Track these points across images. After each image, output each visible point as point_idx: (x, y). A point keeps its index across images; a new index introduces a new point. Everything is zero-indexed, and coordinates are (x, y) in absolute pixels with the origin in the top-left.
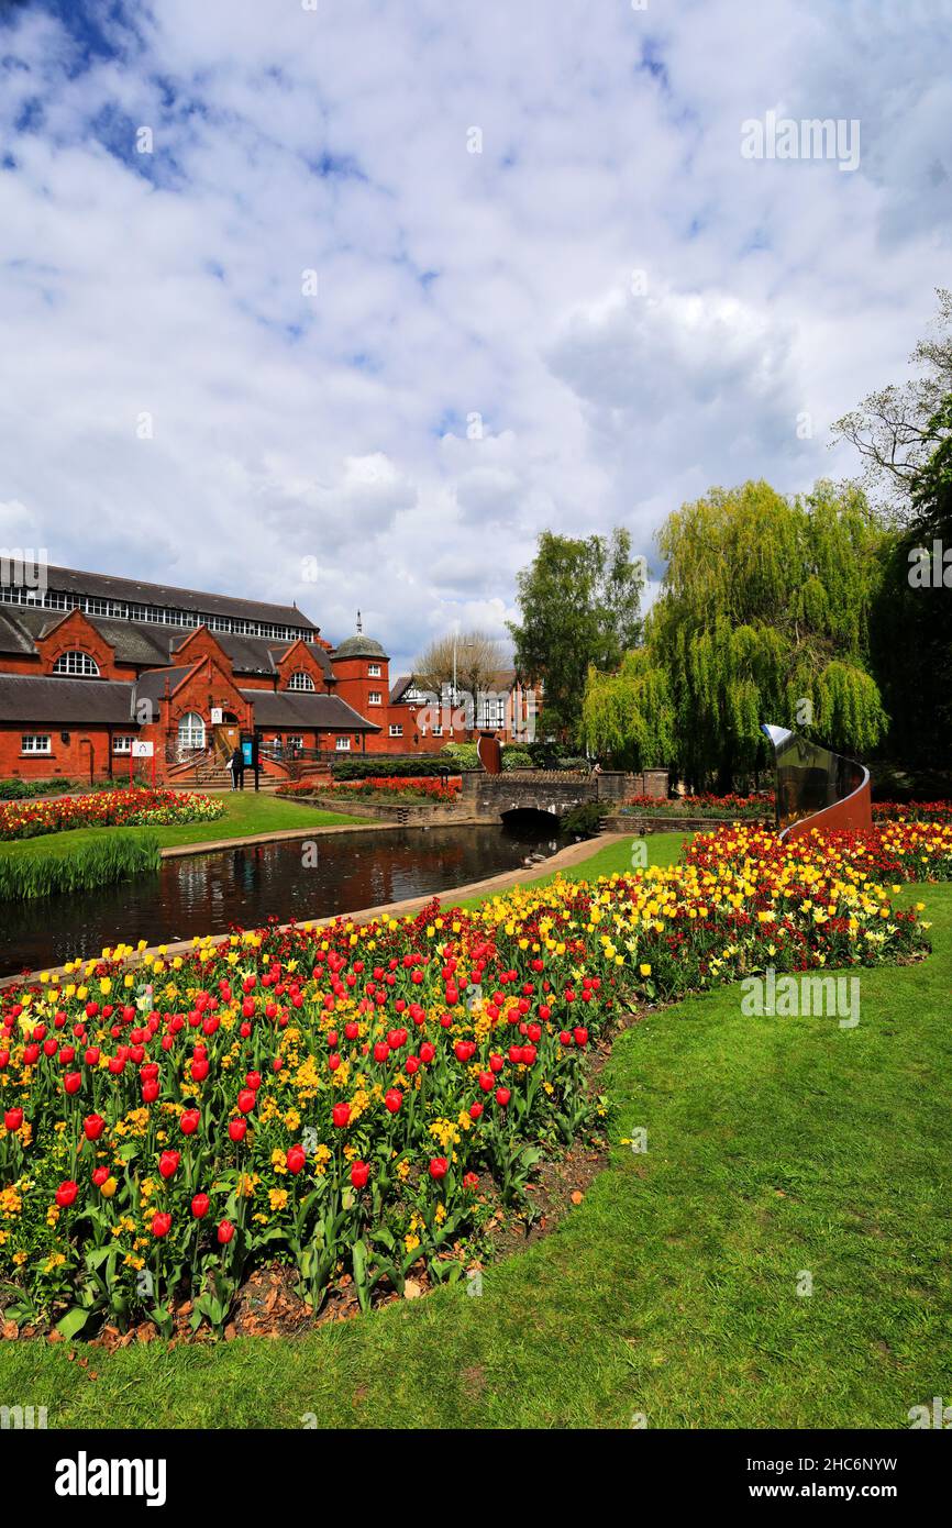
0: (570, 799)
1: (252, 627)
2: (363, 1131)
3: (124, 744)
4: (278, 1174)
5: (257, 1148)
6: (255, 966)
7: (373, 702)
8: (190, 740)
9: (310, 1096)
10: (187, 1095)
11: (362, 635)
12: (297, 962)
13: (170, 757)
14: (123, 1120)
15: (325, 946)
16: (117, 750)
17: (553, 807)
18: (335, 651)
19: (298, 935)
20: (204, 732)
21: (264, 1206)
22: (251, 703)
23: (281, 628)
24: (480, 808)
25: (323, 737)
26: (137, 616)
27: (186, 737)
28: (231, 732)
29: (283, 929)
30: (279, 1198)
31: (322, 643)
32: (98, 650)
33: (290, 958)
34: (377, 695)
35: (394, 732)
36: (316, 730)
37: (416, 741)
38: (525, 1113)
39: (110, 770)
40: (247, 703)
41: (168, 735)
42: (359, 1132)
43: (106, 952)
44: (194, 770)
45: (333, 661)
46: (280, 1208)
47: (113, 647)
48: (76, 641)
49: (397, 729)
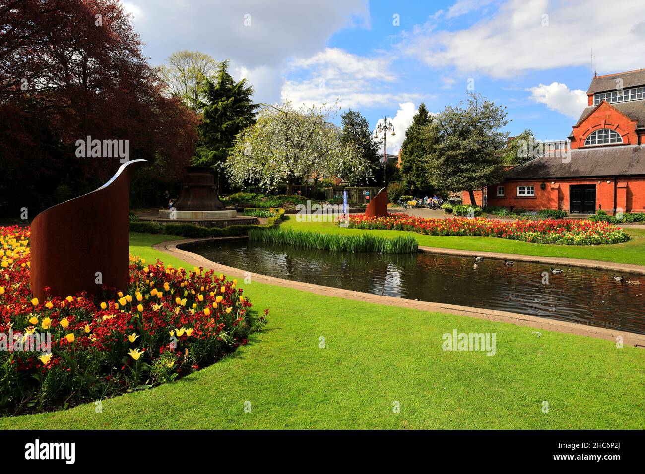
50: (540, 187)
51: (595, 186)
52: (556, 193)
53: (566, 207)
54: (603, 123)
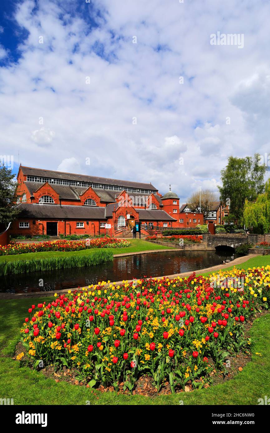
0: (238, 243)
1: (138, 190)
2: (172, 341)
3: (103, 225)
4: (147, 350)
5: (141, 342)
6: (140, 290)
7: (174, 212)
9: (156, 329)
10: (121, 325)
11: (171, 192)
12: (152, 289)
13: (116, 229)
14: (104, 330)
15: (160, 285)
16: (101, 227)
17: (233, 245)
18: (163, 197)
19: (153, 281)
20: (125, 221)
21: (143, 358)
22: (138, 213)
23: (147, 190)
24: (208, 245)
25: (159, 223)
26: (106, 188)
27: (120, 223)
28: (132, 221)
29: (148, 279)
30: (147, 357)
31: (159, 194)
32: (96, 198)
33: (150, 288)
34: (176, 210)
36: (157, 221)
37: (188, 224)
38: (223, 341)
39: (99, 232)
40: (137, 213)
41: (115, 222)
42: (171, 341)
43: (99, 283)
44: (122, 232)
45: (162, 200)
46: (148, 360)
47: (99, 197)
48: (90, 196)
49: (182, 220)
50: (32, 223)
51: (57, 223)
52: (41, 226)
53: (45, 233)
54: (47, 192)
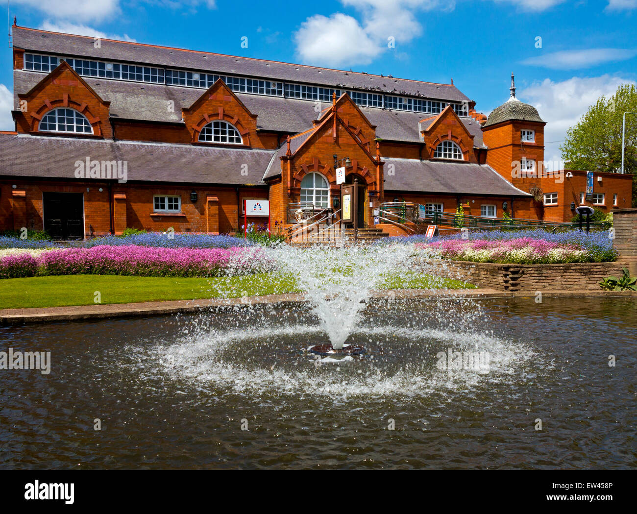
1: (406, 102)
8: (314, 202)
20: (329, 193)
22: (381, 165)
27: (310, 198)
32: (241, 119)
35: (548, 201)
36: (459, 196)
37: (574, 210)
40: (376, 164)
41: (288, 196)
45: (485, 129)
47: (255, 117)
48: (220, 111)
49: (551, 198)
